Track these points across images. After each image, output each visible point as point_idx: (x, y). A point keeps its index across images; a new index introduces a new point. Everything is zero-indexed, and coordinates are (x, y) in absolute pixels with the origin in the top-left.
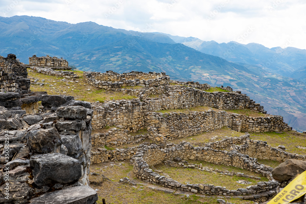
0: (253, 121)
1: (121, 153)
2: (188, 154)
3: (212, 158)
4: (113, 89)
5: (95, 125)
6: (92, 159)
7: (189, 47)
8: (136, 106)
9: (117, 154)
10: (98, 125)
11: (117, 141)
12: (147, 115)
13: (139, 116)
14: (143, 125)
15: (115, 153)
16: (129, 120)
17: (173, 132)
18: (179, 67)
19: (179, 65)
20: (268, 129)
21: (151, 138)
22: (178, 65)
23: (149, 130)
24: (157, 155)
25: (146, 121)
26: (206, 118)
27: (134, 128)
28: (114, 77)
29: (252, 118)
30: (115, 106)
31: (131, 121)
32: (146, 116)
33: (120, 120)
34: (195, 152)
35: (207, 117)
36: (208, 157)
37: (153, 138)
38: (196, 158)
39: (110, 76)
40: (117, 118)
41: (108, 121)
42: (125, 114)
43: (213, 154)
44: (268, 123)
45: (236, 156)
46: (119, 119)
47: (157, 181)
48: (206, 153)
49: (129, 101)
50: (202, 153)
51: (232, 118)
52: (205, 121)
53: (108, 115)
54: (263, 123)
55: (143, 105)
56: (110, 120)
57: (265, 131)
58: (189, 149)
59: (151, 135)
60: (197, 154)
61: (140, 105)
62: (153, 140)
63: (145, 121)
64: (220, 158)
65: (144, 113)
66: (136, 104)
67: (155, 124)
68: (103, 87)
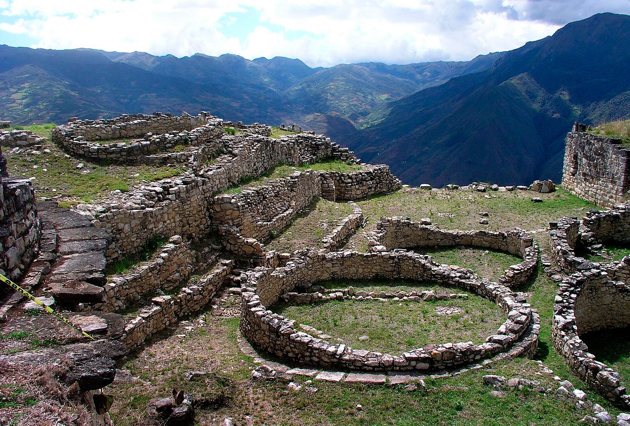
0: (349, 180)
1: (194, 295)
2: (317, 271)
3: (361, 270)
4: (131, 158)
5: (130, 247)
6: (149, 327)
7: (134, 66)
8: (192, 189)
9: (189, 301)
10: (135, 245)
11: (178, 272)
12: (214, 202)
13: (200, 209)
14: (209, 224)
15: (185, 299)
16: (185, 220)
17: (261, 229)
18: (124, 98)
19: (123, 96)
20: (373, 189)
21: (232, 250)
22: (121, 95)
23: (224, 234)
24: (270, 287)
25: (212, 215)
26: (294, 188)
27: (194, 234)
28: (106, 131)
29: (348, 175)
30: (155, 195)
31: (188, 220)
32: (212, 205)
33: (169, 224)
34: (329, 265)
35: (296, 187)
36: (353, 270)
37: (236, 248)
38: (332, 275)
39: (100, 129)
40: (164, 222)
41: (151, 231)
42: (176, 210)
43: (363, 263)
44: (372, 179)
45: (406, 259)
46: (168, 221)
47: (332, 360)
48: (349, 263)
49: (179, 181)
50: (342, 265)
51: (321, 179)
52: (295, 194)
53: (150, 219)
54: (365, 180)
55: (203, 185)
56: (154, 228)
57: (369, 194)
58: (319, 262)
59: (231, 244)
60: (333, 267)
61: (199, 185)
62: (237, 252)
63: (210, 217)
64: (375, 267)
65: (207, 200)
66: (193, 184)
67: (232, 220)
68: (108, 156)
